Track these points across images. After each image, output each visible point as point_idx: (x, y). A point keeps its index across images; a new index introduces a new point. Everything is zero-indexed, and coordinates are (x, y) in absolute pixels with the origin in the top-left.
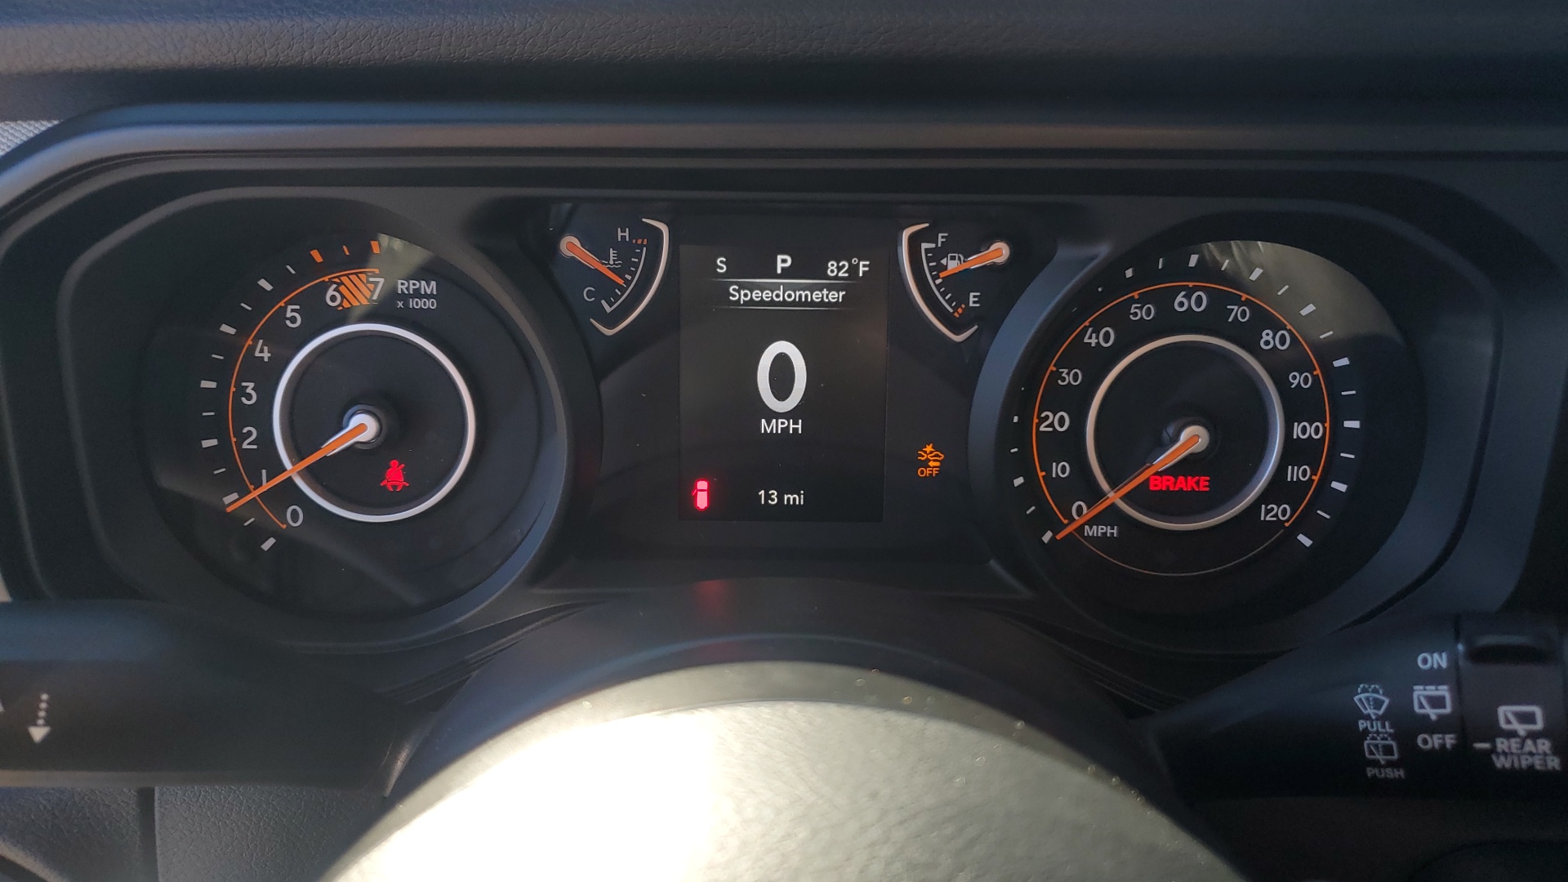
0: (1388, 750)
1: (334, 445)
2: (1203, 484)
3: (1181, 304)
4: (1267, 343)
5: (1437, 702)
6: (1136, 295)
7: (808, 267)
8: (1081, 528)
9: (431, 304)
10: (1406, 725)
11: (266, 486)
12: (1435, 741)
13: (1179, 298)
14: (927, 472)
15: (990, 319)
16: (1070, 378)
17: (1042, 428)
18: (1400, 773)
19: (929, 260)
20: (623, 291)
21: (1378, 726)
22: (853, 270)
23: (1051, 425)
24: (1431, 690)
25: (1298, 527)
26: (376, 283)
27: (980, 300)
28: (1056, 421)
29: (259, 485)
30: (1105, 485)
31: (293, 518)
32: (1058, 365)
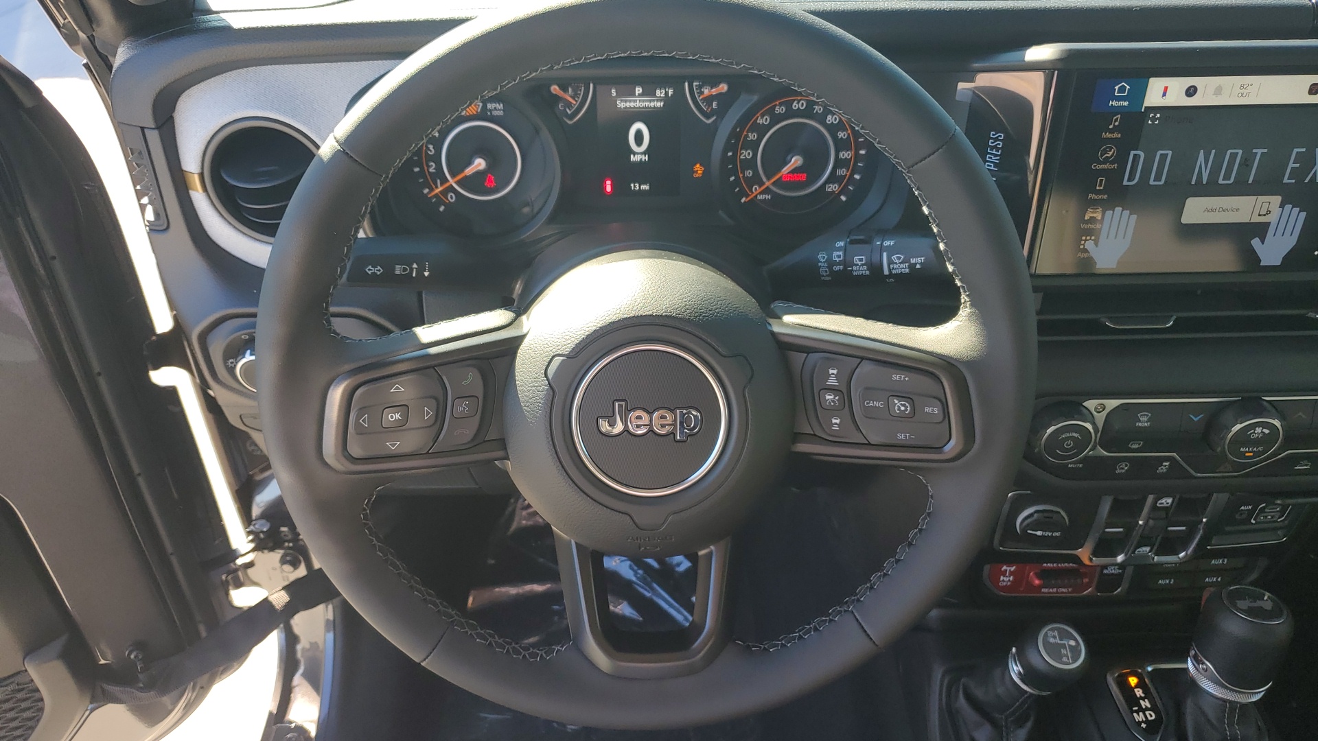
0: (826, 271)
1: (469, 171)
2: (804, 177)
3: (795, 106)
4: (829, 121)
5: (839, 256)
6: (777, 103)
7: (650, 92)
8: (756, 196)
9: (501, 113)
10: (831, 263)
11: (440, 189)
12: (838, 268)
13: (795, 104)
14: (697, 175)
15: (721, 113)
16: (752, 136)
17: (741, 157)
18: (830, 278)
19: (697, 89)
20: (575, 105)
21: (823, 264)
22: (667, 93)
23: (745, 156)
24: (838, 253)
25: (840, 193)
26: (479, 105)
27: (718, 105)
28: (746, 154)
29: (437, 187)
30: (764, 179)
31: (451, 198)
32: (748, 132)
